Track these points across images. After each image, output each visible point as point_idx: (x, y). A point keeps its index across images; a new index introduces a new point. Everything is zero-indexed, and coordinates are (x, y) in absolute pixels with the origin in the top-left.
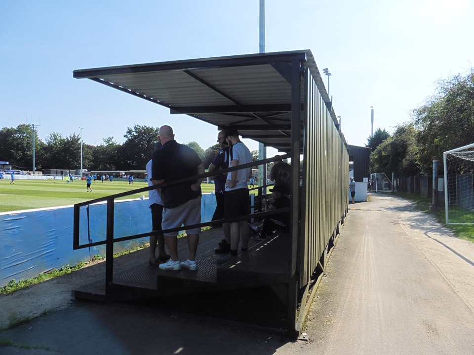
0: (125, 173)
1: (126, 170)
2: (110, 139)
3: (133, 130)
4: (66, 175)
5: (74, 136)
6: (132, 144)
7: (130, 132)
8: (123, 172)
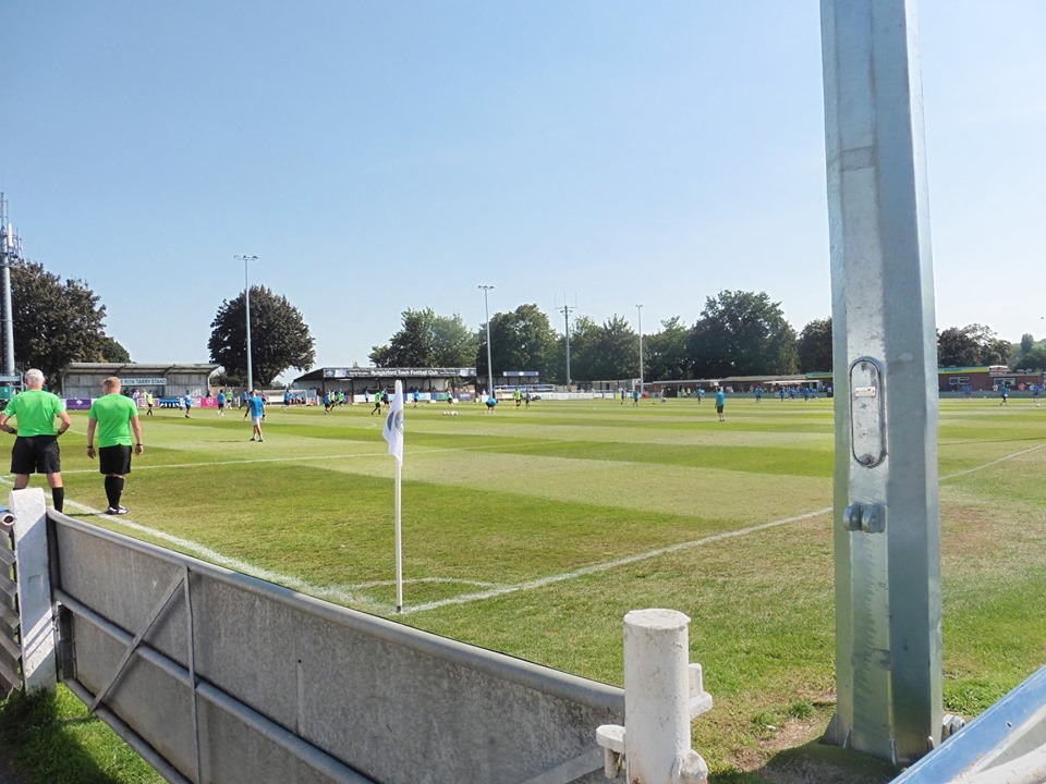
0: (720, 383)
1: (723, 377)
2: (674, 320)
3: (718, 300)
4: (615, 390)
5: (615, 320)
6: (710, 329)
7: (711, 304)
8: (715, 382)
